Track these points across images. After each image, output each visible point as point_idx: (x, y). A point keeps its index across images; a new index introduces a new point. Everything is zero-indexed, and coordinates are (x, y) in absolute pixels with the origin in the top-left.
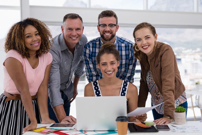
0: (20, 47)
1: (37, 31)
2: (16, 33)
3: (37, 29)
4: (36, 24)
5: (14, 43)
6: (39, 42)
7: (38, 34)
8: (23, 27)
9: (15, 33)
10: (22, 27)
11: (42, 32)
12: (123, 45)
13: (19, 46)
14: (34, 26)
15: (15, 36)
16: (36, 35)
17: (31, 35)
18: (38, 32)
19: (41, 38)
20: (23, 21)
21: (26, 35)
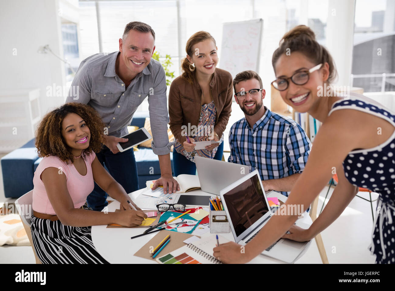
0: (58, 148)
1: (82, 121)
2: (50, 129)
3: (83, 118)
4: (80, 111)
5: (48, 144)
6: (87, 136)
7: (85, 125)
8: (61, 118)
9: (48, 128)
10: (59, 117)
11: (90, 121)
12: (277, 123)
13: (55, 147)
14: (78, 114)
15: (48, 134)
16: (82, 126)
17: (74, 128)
18: (84, 122)
19: (90, 129)
20: (59, 109)
21: (67, 128)
